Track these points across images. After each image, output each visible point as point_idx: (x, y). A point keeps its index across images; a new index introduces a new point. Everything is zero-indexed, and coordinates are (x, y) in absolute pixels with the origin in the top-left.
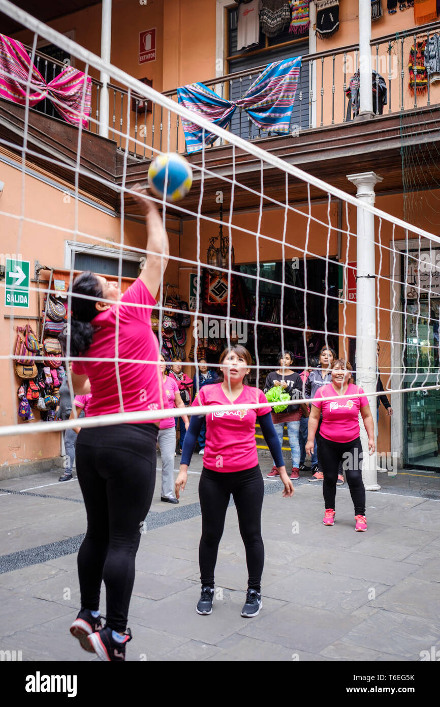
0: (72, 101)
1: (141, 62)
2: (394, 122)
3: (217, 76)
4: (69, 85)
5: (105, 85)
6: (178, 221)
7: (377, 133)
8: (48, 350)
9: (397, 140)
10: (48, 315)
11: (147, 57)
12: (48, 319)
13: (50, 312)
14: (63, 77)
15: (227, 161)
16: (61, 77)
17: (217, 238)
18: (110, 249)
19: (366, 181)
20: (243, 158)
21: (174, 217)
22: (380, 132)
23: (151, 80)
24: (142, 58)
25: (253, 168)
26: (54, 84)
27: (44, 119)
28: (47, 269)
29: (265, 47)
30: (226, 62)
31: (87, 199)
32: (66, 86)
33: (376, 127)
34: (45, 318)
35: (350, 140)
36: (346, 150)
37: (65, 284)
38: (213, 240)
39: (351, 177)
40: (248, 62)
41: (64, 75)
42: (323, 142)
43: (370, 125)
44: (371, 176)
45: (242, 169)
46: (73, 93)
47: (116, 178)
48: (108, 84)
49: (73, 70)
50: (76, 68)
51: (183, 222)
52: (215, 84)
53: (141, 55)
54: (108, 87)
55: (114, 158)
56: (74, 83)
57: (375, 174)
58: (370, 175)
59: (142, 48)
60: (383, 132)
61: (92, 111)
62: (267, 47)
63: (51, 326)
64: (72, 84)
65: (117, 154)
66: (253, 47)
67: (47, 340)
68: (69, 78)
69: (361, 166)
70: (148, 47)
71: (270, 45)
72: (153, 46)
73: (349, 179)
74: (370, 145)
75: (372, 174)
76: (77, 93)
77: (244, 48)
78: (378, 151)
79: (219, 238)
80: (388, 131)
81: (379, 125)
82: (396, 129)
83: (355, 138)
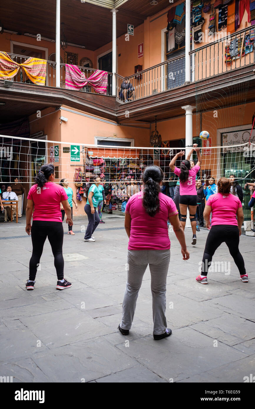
0: (99, 83)
1: (139, 58)
2: (194, 85)
3: (162, 62)
4: (97, 77)
5: (114, 74)
6: (149, 124)
7: (189, 90)
8: (87, 176)
9: (194, 93)
11: (141, 55)
13: (87, 163)
14: (95, 75)
15: (147, 103)
16: (94, 75)
17: (154, 132)
18: (116, 138)
19: (188, 109)
21: (146, 122)
22: (190, 90)
23: (141, 65)
24: (139, 56)
26: (90, 78)
27: (83, 93)
28: (86, 147)
29: (178, 48)
30: (165, 56)
31: (104, 120)
32: (96, 78)
33: (189, 88)
34: (86, 165)
35: (181, 93)
36: (180, 97)
37: (93, 152)
38: (153, 132)
39: (183, 108)
40: (175, 54)
41: (95, 73)
42: (176, 94)
43: (187, 87)
45: (163, 102)
46: (98, 80)
47: (116, 111)
48: (115, 73)
49: (99, 71)
50: (100, 70)
51: (151, 124)
52: (161, 65)
53: (139, 55)
55: (115, 103)
56: (100, 76)
57: (191, 106)
58: (188, 106)
59: (139, 52)
60: (191, 89)
61: (109, 85)
62: (179, 48)
63: (89, 168)
64: (99, 76)
65: (116, 101)
66: (174, 49)
67: (87, 173)
68: (98, 74)
69: (186, 103)
70: (141, 51)
71: (180, 48)
72: (142, 51)
76: (101, 79)
77: (170, 50)
79: (155, 131)
80: (192, 89)
81: (190, 87)
82: (195, 88)
83: (183, 93)
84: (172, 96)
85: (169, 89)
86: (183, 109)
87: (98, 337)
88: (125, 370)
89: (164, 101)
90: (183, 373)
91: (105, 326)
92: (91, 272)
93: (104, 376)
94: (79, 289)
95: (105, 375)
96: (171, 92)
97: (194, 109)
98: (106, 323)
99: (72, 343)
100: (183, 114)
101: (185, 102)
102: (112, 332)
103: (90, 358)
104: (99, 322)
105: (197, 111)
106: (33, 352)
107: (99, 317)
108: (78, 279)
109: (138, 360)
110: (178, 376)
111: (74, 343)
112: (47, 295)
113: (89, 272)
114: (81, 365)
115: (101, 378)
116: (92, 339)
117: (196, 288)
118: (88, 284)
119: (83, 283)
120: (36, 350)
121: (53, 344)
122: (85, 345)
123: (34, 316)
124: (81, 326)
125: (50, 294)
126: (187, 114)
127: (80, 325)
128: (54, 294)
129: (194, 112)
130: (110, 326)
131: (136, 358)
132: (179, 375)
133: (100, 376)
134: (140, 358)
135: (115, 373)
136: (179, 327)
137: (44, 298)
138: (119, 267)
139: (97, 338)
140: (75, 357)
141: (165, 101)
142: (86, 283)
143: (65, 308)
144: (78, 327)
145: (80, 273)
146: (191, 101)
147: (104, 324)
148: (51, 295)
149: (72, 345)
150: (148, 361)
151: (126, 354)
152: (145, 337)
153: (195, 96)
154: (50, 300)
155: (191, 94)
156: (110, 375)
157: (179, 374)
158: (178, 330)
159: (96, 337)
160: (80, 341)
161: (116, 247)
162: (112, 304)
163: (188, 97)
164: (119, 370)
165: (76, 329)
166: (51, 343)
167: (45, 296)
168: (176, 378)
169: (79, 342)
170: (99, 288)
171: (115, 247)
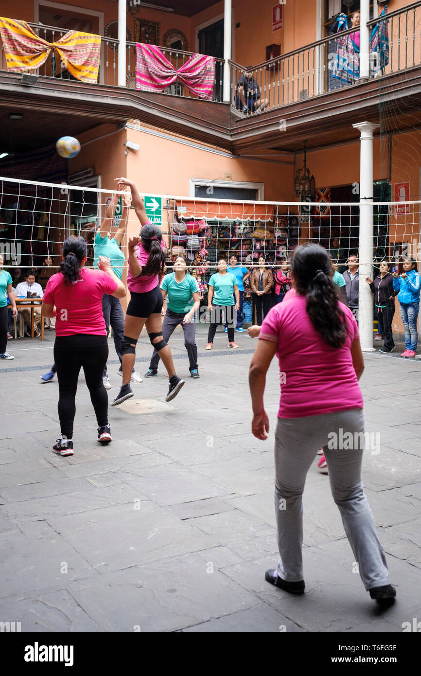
0: (198, 78)
2: (376, 85)
3: (317, 40)
4: (196, 67)
5: (226, 61)
6: (293, 155)
7: (367, 93)
8: (174, 254)
9: (377, 98)
10: (174, 231)
11: (277, 26)
12: (174, 233)
13: (175, 229)
14: (191, 62)
16: (189, 62)
17: (302, 170)
18: (229, 182)
19: (365, 128)
20: (297, 114)
21: (287, 152)
22: (368, 93)
23: (279, 44)
24: (274, 28)
25: (324, 114)
26: (182, 69)
27: (168, 97)
28: (173, 200)
30: (323, 28)
32: (193, 68)
33: (367, 89)
34: (173, 233)
35: (352, 99)
36: (350, 106)
37: (187, 209)
38: (299, 171)
39: (355, 126)
41: (191, 60)
42: (343, 100)
43: (363, 87)
44: (366, 124)
45: (319, 116)
46: (197, 73)
47: (230, 130)
48: (229, 60)
49: (198, 55)
50: (200, 53)
51: (297, 155)
52: (315, 46)
53: (274, 25)
54: (228, 63)
55: (228, 116)
56: (200, 65)
57: (370, 123)
58: (364, 123)
59: (275, 20)
60: (370, 92)
61: (217, 83)
63: (178, 238)
64: (198, 66)
65: (231, 112)
67: (174, 247)
68: (197, 61)
70: (278, 18)
72: (281, 19)
73: (354, 127)
74: (364, 102)
75: (367, 123)
76: (201, 72)
77: (333, 17)
78: (367, 107)
79: (304, 169)
80: (373, 91)
81: (368, 87)
82: (378, 90)
83: (355, 98)
84: (335, 103)
85: (330, 91)
86: (355, 128)
87: (188, 553)
88: (236, 613)
89: (320, 114)
90: (341, 619)
91: (202, 533)
92: (179, 435)
93: (196, 623)
94: (155, 466)
95: (201, 621)
96: (334, 96)
97: (377, 128)
98: (204, 529)
99: (140, 563)
100: (356, 136)
101: (360, 116)
102: (215, 545)
103: (173, 591)
104: (192, 526)
105: (381, 131)
106: (70, 579)
107: (191, 518)
108: (154, 448)
109: (261, 595)
110: (330, 625)
111: (146, 563)
112: (97, 476)
113: (176, 435)
114: (157, 603)
115: (193, 626)
116: (178, 557)
117: (373, 466)
118: (172, 457)
119: (164, 456)
120: (76, 576)
121: (106, 565)
122: (165, 567)
123: (72, 514)
124: (158, 533)
125: (103, 474)
126: (364, 139)
127: (157, 531)
128: (110, 475)
129: (376, 134)
130: (212, 534)
131: (256, 592)
132: (334, 623)
133: (191, 624)
134: (264, 591)
135: (218, 618)
136: (338, 538)
137: (91, 481)
138: (231, 426)
139: (187, 555)
140: (147, 589)
141: (322, 114)
142: (169, 455)
143: (130, 501)
144: (153, 534)
145: (160, 437)
146: (369, 114)
147: (200, 530)
148: (105, 475)
149: (140, 567)
150: (278, 597)
151: (239, 585)
152: (275, 554)
153: (378, 104)
154: (103, 486)
155: (371, 100)
156: (208, 621)
157: (333, 621)
158: (336, 543)
159: (185, 554)
160: (156, 560)
161: (227, 387)
162: (215, 494)
163: (364, 106)
164: (225, 614)
165: (149, 538)
166: (103, 563)
167: (94, 479)
168: (327, 628)
169: (153, 562)
170: (192, 465)
171: (224, 389)
